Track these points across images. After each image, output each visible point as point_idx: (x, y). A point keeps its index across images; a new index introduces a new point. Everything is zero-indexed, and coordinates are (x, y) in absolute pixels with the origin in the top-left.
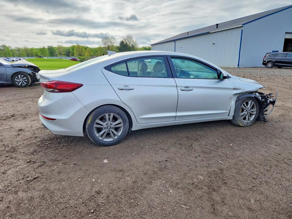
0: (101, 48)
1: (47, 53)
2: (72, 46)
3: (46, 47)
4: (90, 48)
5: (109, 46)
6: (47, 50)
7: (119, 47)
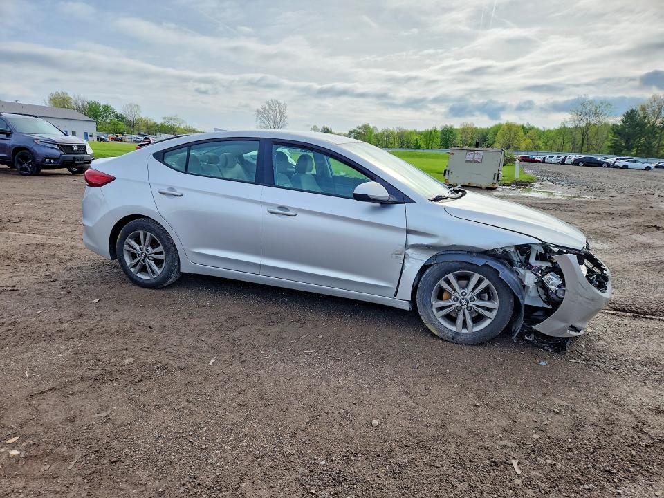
0: (566, 128)
1: (438, 141)
2: (496, 126)
3: (439, 129)
4: (538, 129)
5: (590, 124)
6: (439, 135)
7: (617, 126)
